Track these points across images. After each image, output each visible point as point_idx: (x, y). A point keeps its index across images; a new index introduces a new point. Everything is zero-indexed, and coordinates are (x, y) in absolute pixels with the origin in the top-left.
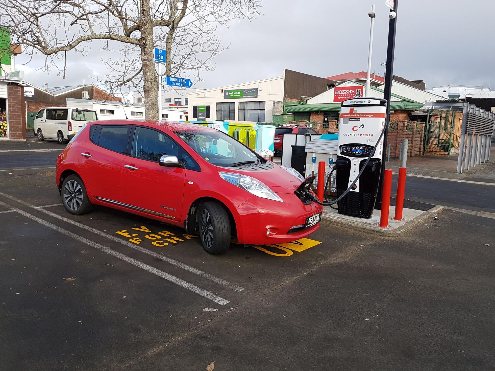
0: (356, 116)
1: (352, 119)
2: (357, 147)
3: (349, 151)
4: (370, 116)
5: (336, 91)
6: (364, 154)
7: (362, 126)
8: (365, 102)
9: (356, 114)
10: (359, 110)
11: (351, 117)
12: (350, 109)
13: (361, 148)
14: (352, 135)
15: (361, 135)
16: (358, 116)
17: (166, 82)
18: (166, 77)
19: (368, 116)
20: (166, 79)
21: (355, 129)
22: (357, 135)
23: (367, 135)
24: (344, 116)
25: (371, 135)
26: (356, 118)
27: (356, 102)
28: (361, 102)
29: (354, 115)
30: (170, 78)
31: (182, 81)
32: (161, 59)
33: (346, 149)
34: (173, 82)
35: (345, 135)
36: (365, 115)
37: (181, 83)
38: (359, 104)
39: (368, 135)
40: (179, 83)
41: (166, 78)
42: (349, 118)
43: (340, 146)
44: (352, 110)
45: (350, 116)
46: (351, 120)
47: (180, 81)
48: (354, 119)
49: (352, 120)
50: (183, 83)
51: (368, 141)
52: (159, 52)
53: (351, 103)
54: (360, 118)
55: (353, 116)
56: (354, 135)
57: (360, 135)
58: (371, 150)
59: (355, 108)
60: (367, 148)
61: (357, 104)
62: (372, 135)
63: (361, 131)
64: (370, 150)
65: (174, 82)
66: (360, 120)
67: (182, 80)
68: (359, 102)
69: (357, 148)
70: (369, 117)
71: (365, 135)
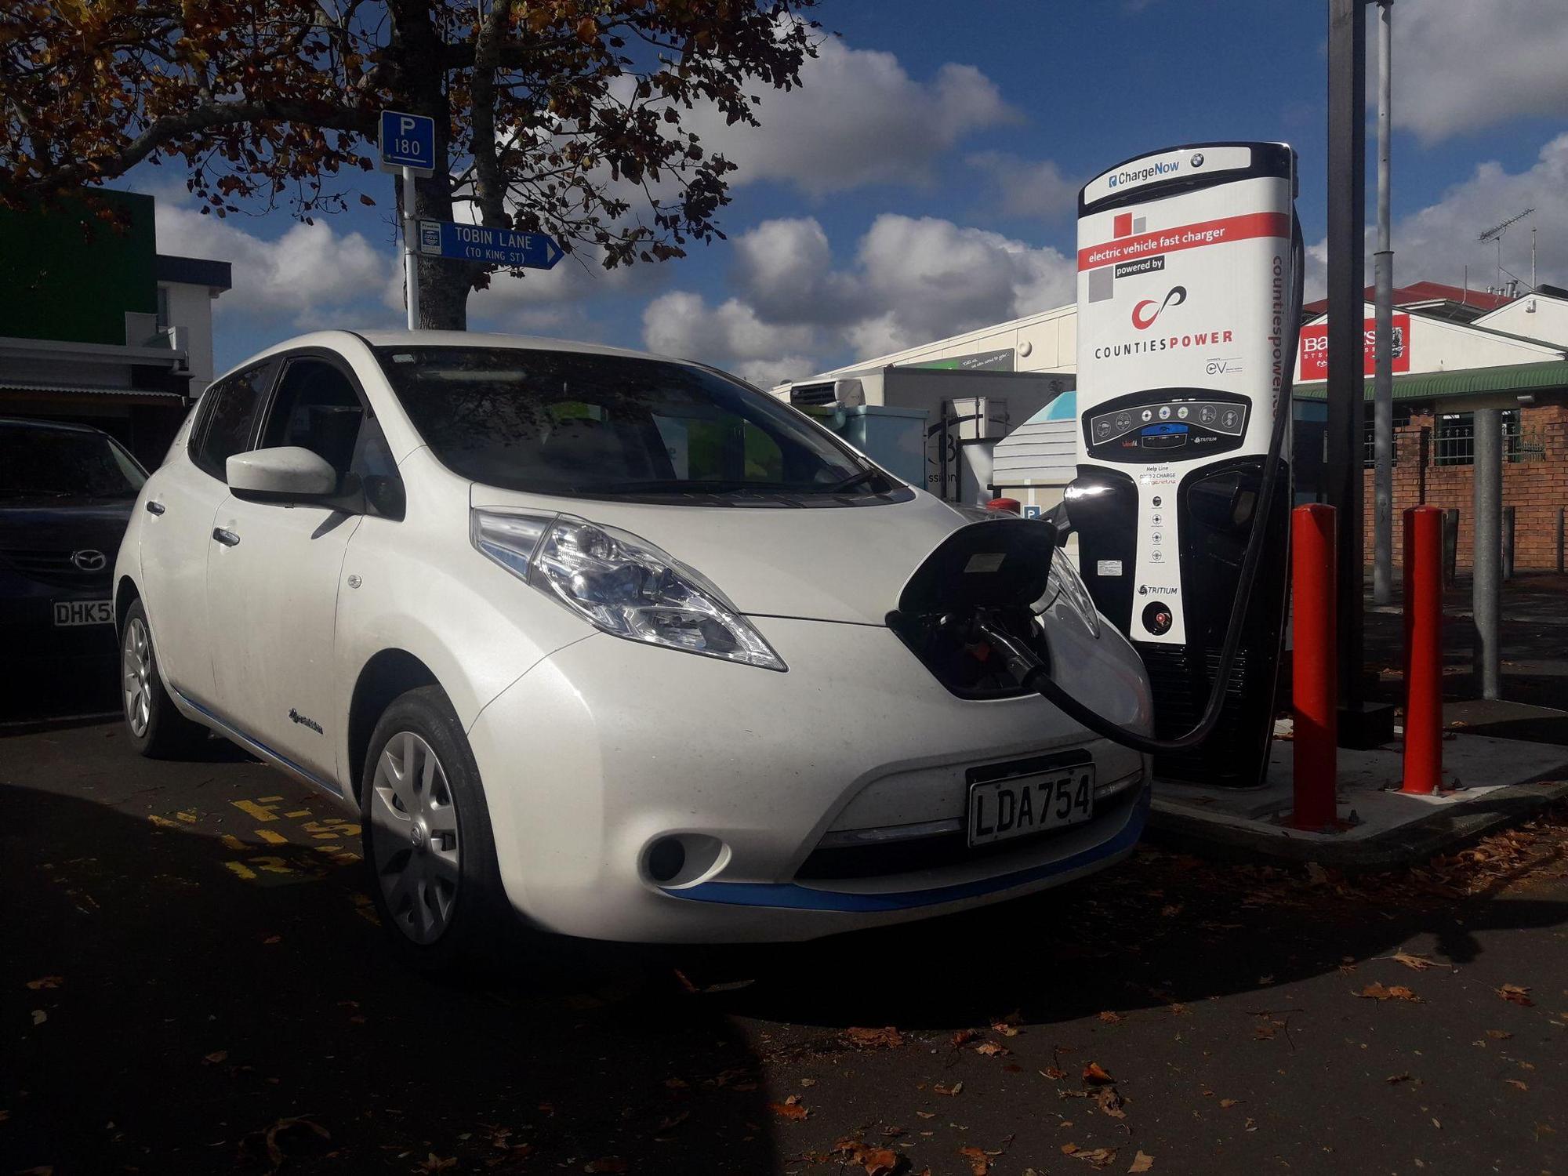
0: (1143, 247)
1: (1129, 270)
2: (1162, 411)
3: (1130, 437)
4: (1209, 238)
5: (1307, 341)
6: (1197, 440)
7: (1177, 296)
8: (1175, 167)
9: (1144, 239)
10: (1155, 216)
11: (1123, 257)
12: (1117, 219)
13: (1183, 413)
14: (1133, 348)
15: (1174, 342)
16: (1153, 245)
17: (437, 244)
18: (439, 225)
19: (1199, 237)
20: (436, 233)
21: (1144, 316)
22: (1158, 346)
23: (1201, 340)
24: (1091, 259)
25: (1221, 337)
26: (1145, 262)
27: (1136, 176)
28: (1159, 168)
29: (1137, 247)
30: (459, 229)
31: (511, 241)
32: (410, 155)
33: (1113, 425)
34: (471, 244)
35: (1101, 354)
36: (1185, 237)
37: (508, 250)
38: (1150, 180)
39: (1209, 340)
40: (500, 249)
41: (439, 230)
42: (1114, 265)
43: (1087, 416)
44: (1123, 224)
45: (1117, 253)
46: (1122, 275)
47: (506, 241)
48: (1134, 268)
49: (1127, 274)
50: (520, 250)
51: (1211, 369)
52: (403, 127)
53: (1115, 184)
54: (1162, 258)
55: (1130, 250)
56: (1141, 347)
57: (1167, 343)
58: (1230, 416)
59: (1136, 211)
60: (1210, 410)
61: (1140, 182)
62: (1228, 336)
63: (1172, 321)
64: (1226, 419)
65: (476, 246)
66: (1162, 267)
67: (511, 237)
68: (1149, 172)
69: (1165, 412)
70: (1203, 243)
71: (1193, 340)
